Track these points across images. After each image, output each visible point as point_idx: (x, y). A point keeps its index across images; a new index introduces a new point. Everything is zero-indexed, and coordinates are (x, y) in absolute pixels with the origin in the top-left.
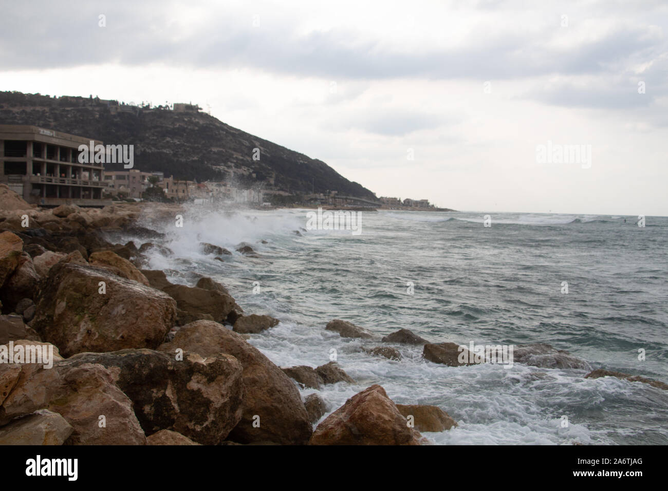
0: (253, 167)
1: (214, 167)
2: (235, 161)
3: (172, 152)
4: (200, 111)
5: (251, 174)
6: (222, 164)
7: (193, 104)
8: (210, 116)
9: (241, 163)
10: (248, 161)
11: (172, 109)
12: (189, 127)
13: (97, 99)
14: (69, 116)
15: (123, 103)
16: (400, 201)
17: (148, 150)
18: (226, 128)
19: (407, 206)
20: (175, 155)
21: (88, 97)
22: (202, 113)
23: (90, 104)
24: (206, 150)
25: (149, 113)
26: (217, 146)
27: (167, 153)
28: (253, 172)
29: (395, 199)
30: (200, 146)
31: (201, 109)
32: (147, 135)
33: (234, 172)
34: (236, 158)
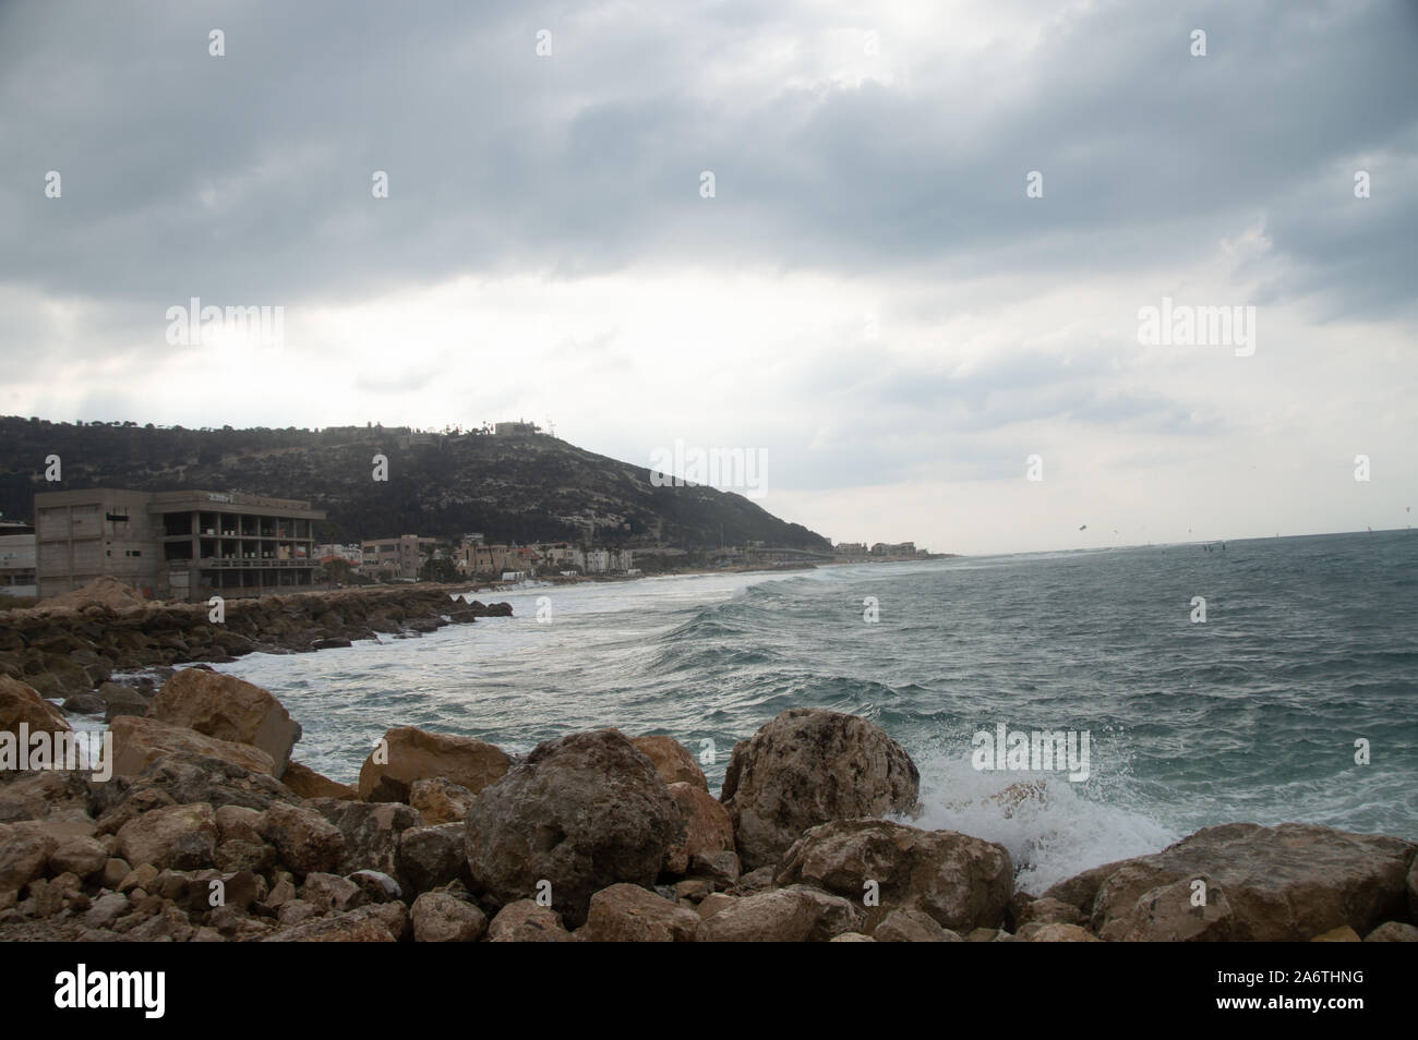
0: (625, 513)
1: (563, 519)
2: (596, 506)
3: (496, 500)
4: (536, 432)
5: (621, 525)
6: (576, 512)
7: (526, 422)
8: (553, 439)
9: (606, 508)
10: (617, 504)
11: (493, 432)
12: (521, 459)
13: (379, 427)
14: (337, 457)
15: (418, 431)
16: (865, 548)
17: (459, 501)
18: (579, 455)
19: (877, 555)
20: (501, 504)
21: (365, 425)
22: (542, 434)
23: (368, 436)
24: (549, 492)
25: (460, 442)
26: (567, 485)
27: (487, 503)
28: (626, 522)
29: (858, 544)
30: (539, 486)
31: (538, 429)
32: (457, 477)
33: (596, 524)
34: (598, 501)
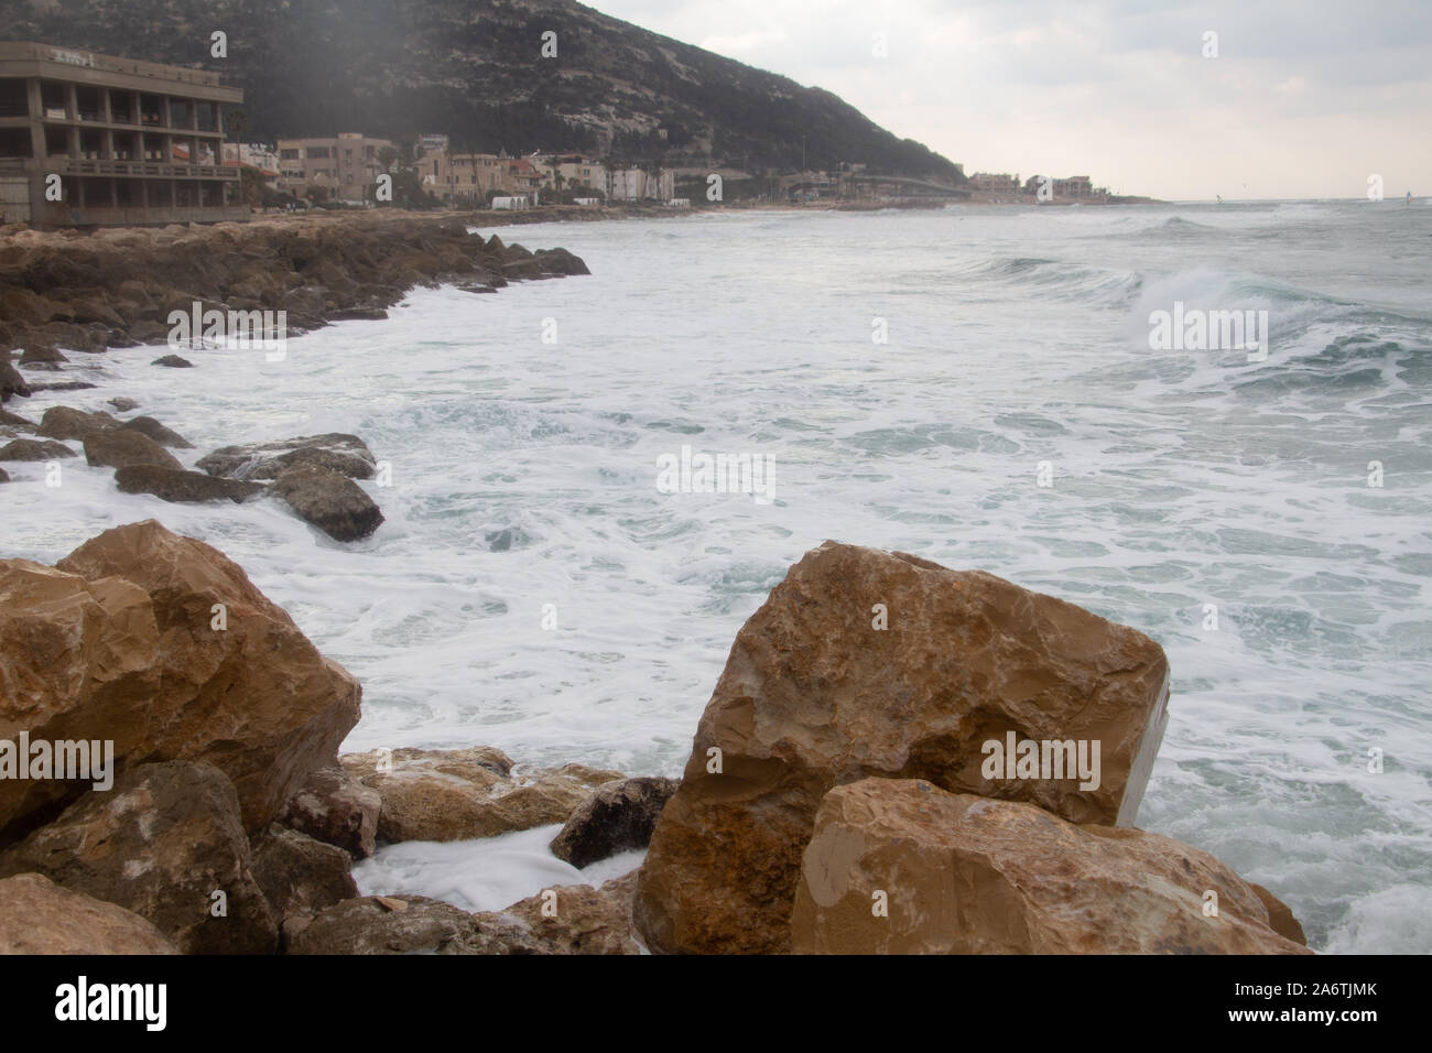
0: (660, 112)
1: (567, 118)
2: (617, 101)
3: (466, 86)
5: (654, 131)
6: (587, 109)
10: (647, 99)
12: (505, 22)
16: (1017, 182)
17: (410, 84)
19: (1033, 194)
20: (474, 91)
24: (547, 77)
26: (573, 67)
27: (454, 89)
28: (661, 127)
29: (1006, 177)
30: (532, 68)
33: (615, 127)
34: (619, 92)
